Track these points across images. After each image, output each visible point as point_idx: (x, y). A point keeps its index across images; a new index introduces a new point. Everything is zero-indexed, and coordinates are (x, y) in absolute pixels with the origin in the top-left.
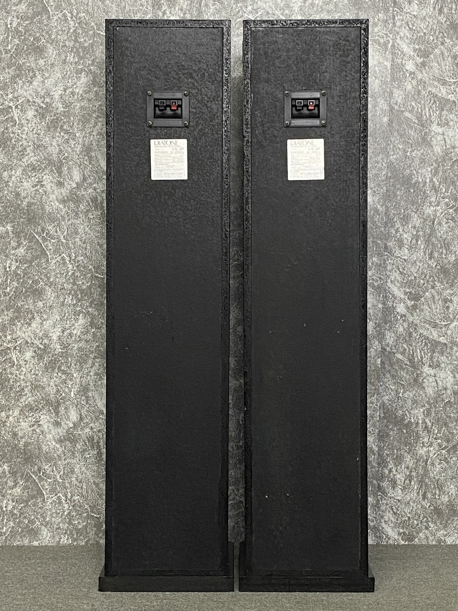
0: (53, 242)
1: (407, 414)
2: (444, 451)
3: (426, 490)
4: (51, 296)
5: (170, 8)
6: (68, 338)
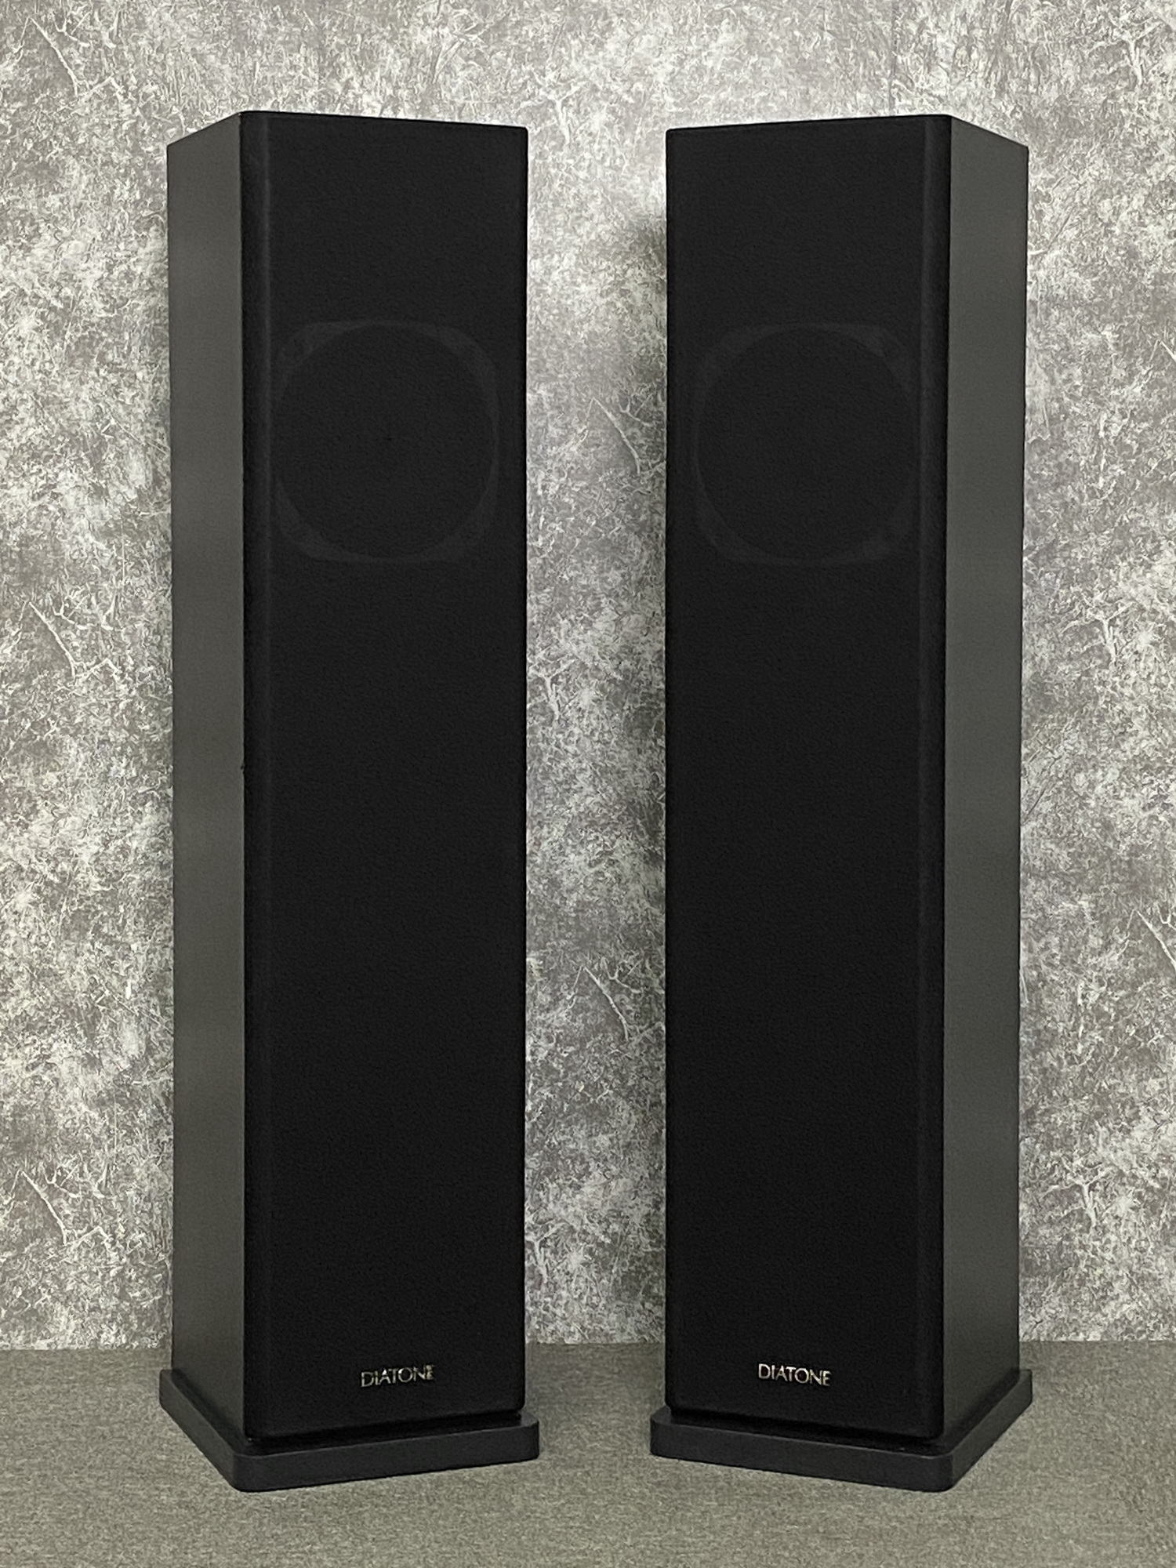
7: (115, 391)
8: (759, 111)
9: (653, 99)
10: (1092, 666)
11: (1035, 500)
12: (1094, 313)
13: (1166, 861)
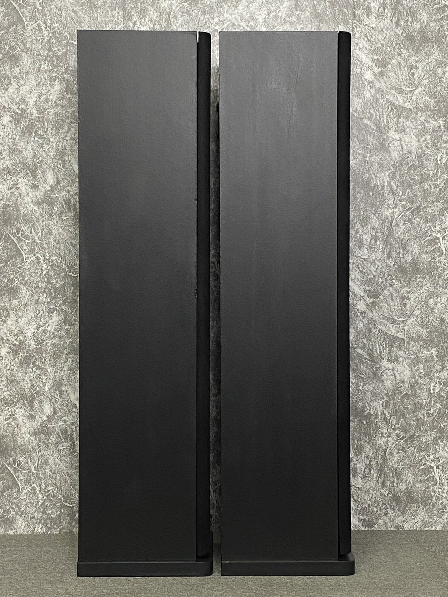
0: (28, 243)
1: (367, 405)
2: (402, 441)
3: (385, 478)
4: (26, 295)
5: (141, 19)
6: (42, 335)
10: (436, 255)
11: (412, 188)
12: (435, 113)
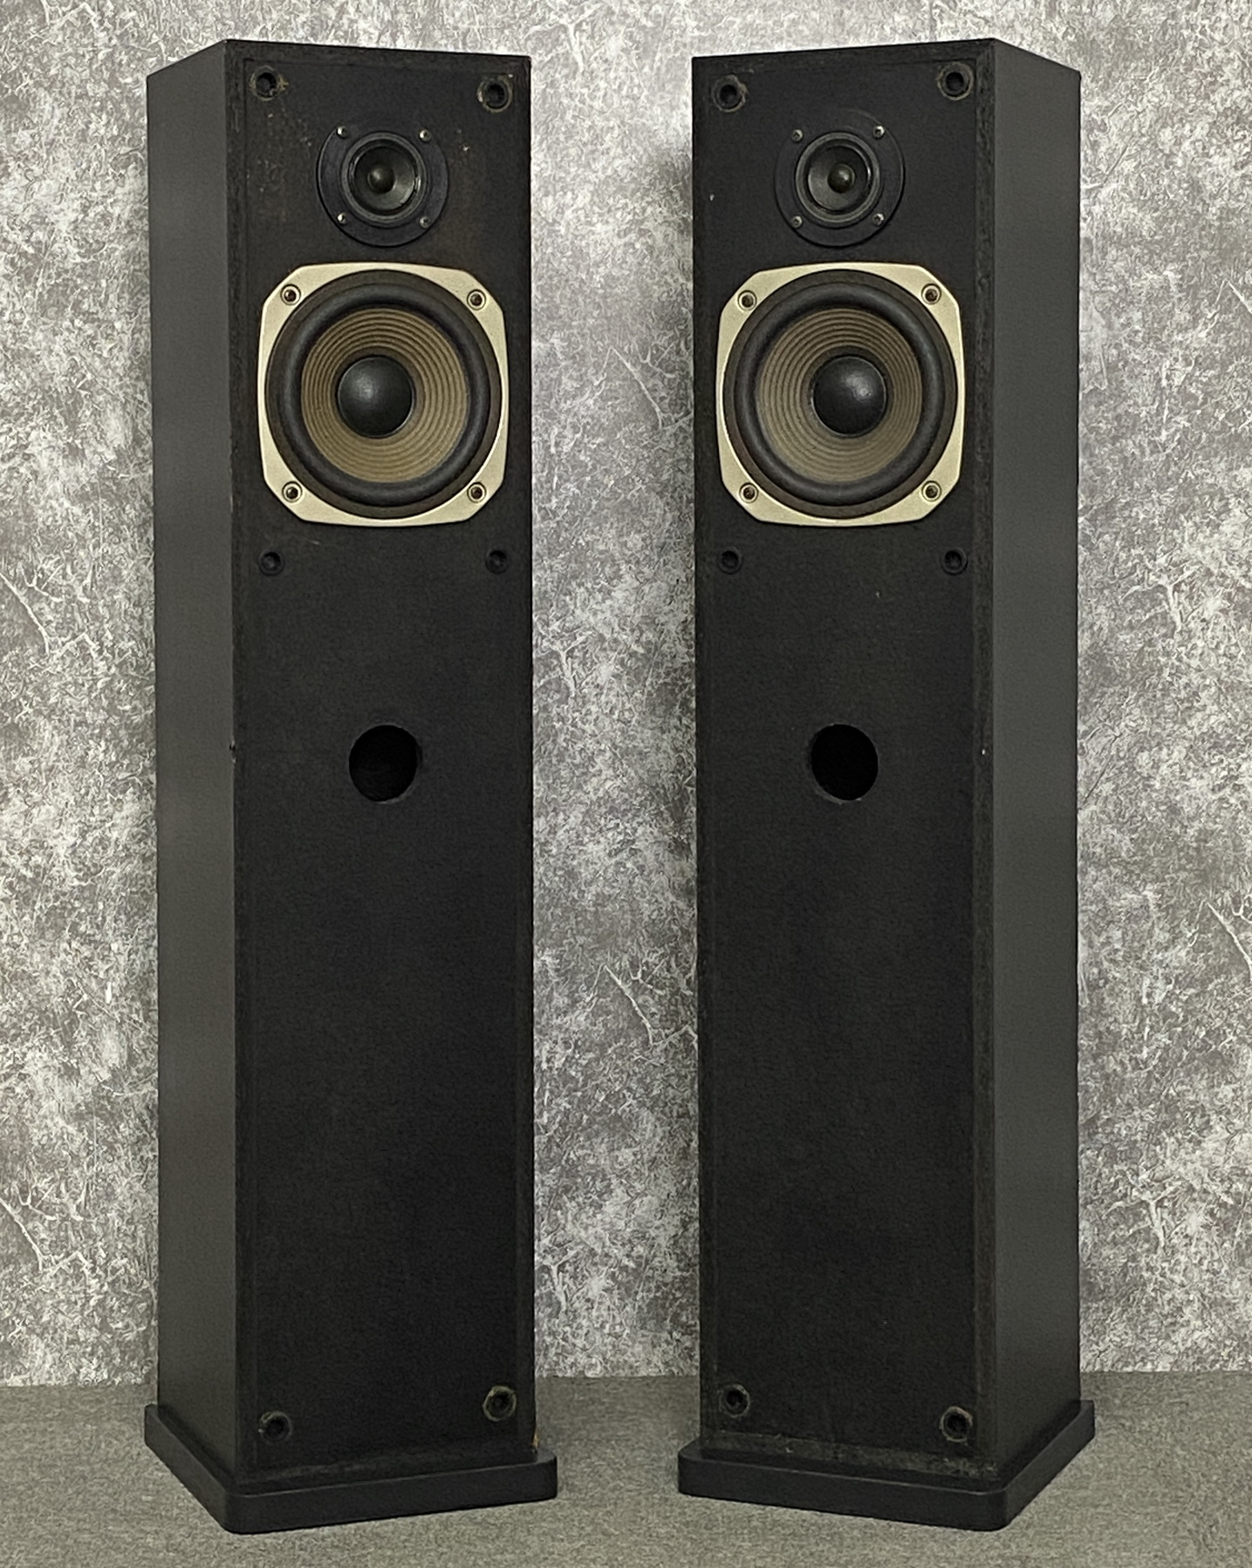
0: (56, 604)
4: (52, 744)
6: (95, 851)
7: (91, 342)
8: (789, 35)
9: (674, 21)
10: (1156, 635)
11: (1092, 455)
12: (1154, 251)
13: (1238, 847)
